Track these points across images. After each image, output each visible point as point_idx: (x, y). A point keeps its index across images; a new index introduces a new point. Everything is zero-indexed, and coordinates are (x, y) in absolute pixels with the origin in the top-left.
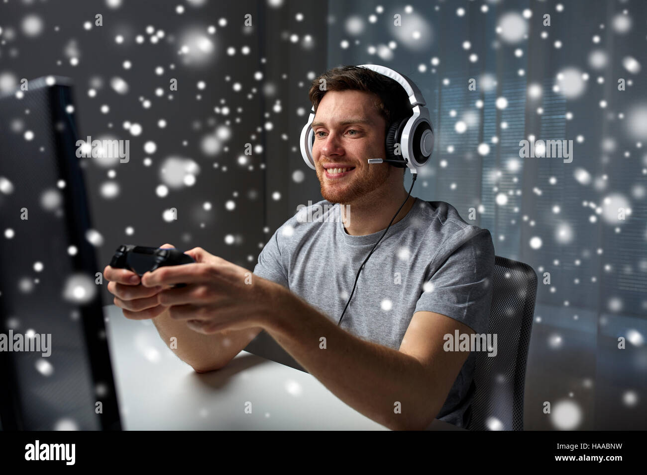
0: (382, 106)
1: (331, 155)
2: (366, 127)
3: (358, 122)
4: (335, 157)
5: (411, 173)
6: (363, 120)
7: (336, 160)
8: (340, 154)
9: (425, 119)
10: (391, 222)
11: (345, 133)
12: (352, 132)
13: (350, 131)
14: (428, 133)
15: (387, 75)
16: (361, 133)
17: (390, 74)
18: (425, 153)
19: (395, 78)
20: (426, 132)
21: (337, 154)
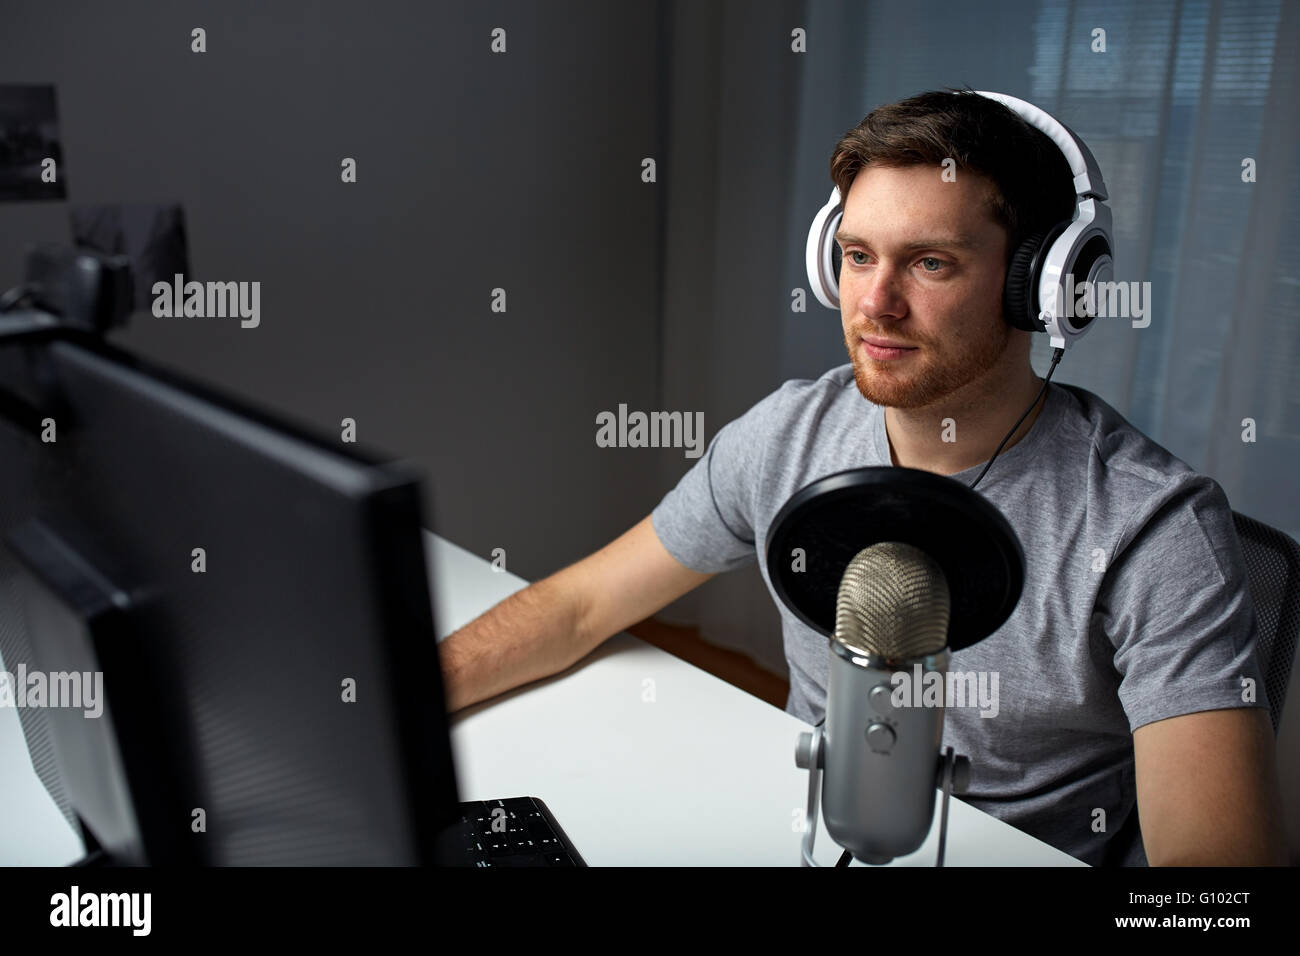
0: (1000, 201)
1: (881, 317)
2: (961, 255)
3: (946, 244)
4: (888, 322)
5: (1052, 345)
6: (957, 240)
7: (888, 330)
8: (899, 316)
9: (1102, 231)
10: (1002, 446)
11: (912, 264)
12: (931, 263)
13: (925, 260)
14: (1103, 263)
16: (952, 268)
20: (1101, 261)
21: (894, 312)
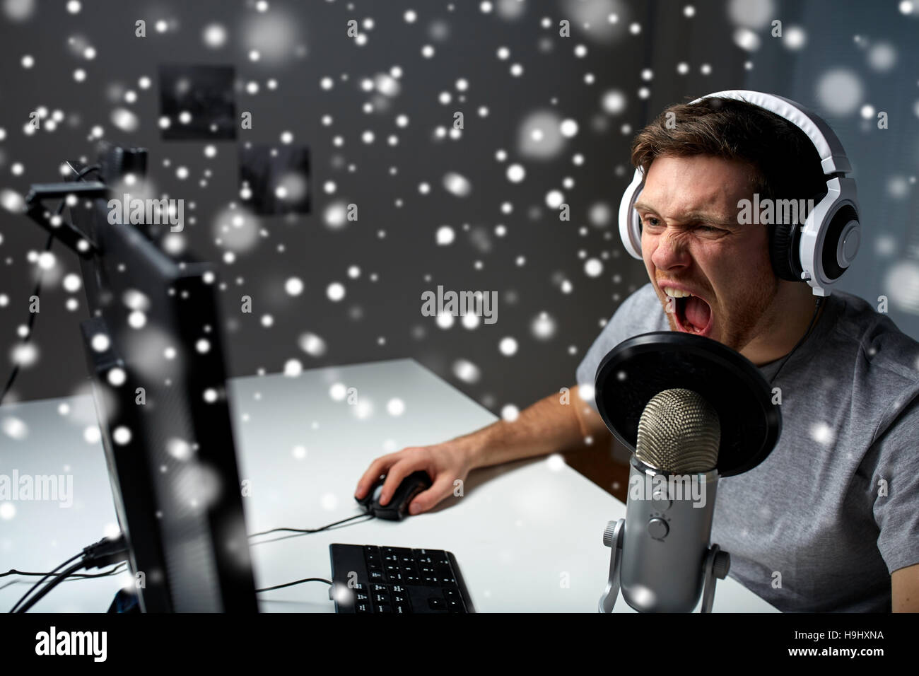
1: (670, 269)
4: (676, 271)
5: (814, 294)
7: (678, 277)
8: (686, 266)
9: (849, 200)
14: (852, 227)
15: (783, 114)
17: (788, 114)
18: (842, 261)
19: (797, 121)
20: (850, 225)
21: (681, 265)
